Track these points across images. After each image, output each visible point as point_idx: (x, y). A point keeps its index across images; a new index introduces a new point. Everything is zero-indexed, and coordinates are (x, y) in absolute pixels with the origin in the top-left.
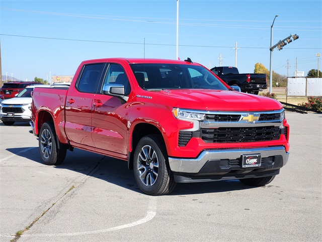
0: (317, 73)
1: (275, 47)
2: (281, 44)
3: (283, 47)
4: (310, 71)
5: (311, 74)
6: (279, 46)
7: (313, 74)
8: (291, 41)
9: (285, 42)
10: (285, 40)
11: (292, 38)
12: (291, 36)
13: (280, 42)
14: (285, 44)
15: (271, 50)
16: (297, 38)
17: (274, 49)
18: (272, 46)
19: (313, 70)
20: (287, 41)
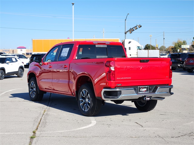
0: (150, 46)
1: (127, 32)
2: (131, 30)
3: (132, 32)
4: (146, 45)
5: (147, 47)
6: (130, 31)
7: (148, 47)
8: (137, 29)
9: (134, 29)
10: (133, 28)
11: (137, 27)
12: (137, 26)
13: (131, 29)
14: (134, 30)
15: (125, 33)
16: (141, 27)
17: (127, 33)
18: (126, 31)
19: (147, 45)
20: (135, 28)
